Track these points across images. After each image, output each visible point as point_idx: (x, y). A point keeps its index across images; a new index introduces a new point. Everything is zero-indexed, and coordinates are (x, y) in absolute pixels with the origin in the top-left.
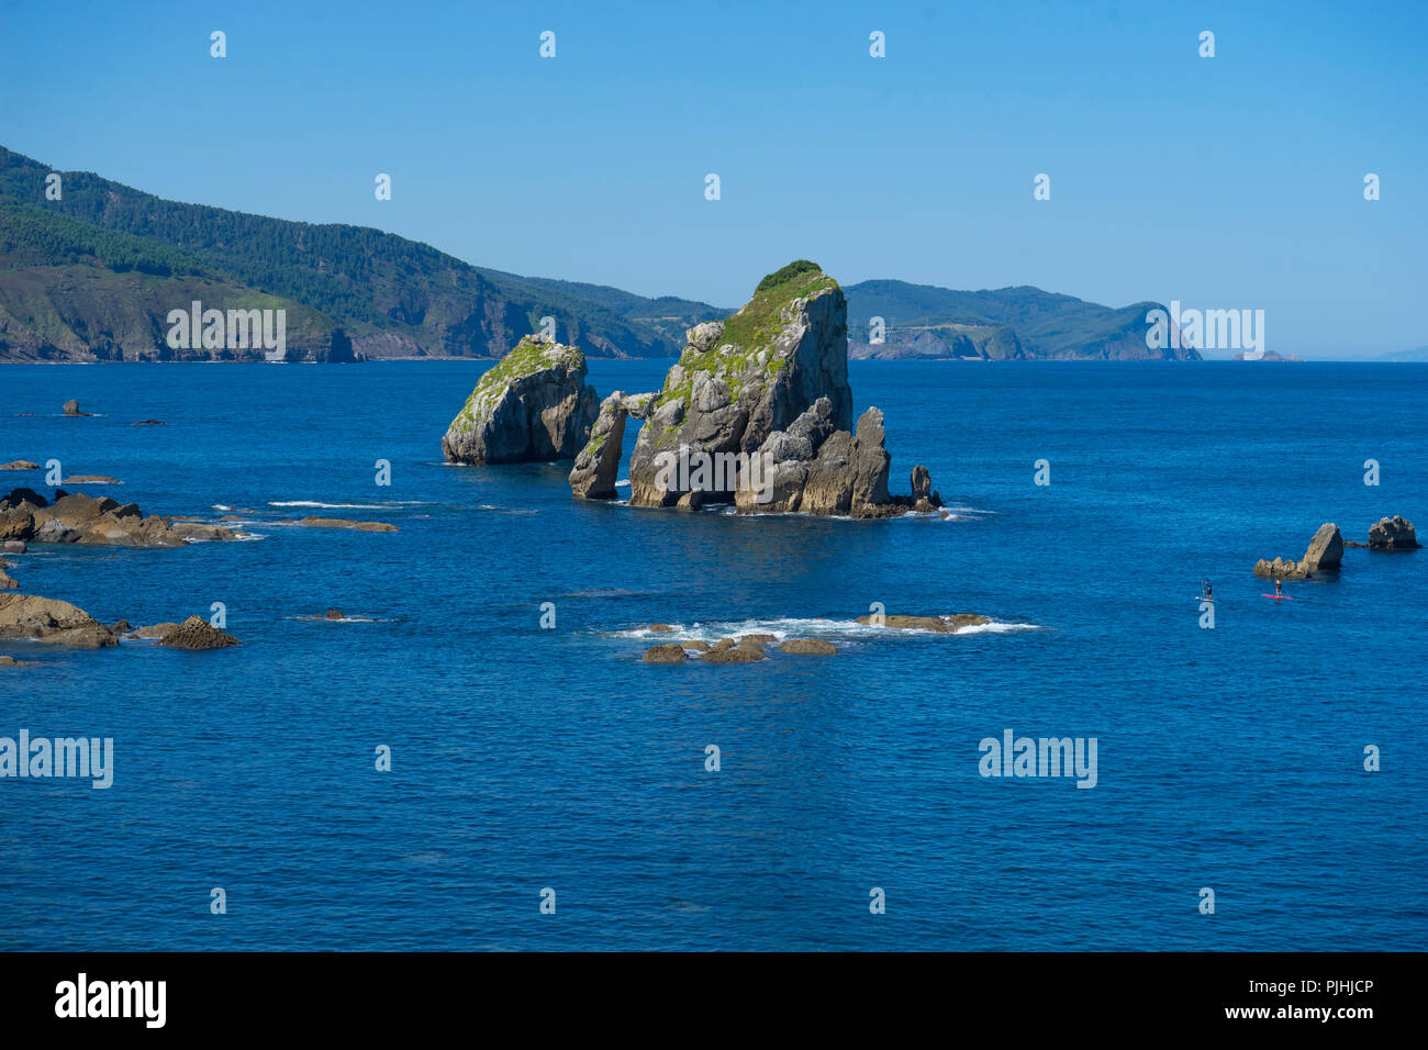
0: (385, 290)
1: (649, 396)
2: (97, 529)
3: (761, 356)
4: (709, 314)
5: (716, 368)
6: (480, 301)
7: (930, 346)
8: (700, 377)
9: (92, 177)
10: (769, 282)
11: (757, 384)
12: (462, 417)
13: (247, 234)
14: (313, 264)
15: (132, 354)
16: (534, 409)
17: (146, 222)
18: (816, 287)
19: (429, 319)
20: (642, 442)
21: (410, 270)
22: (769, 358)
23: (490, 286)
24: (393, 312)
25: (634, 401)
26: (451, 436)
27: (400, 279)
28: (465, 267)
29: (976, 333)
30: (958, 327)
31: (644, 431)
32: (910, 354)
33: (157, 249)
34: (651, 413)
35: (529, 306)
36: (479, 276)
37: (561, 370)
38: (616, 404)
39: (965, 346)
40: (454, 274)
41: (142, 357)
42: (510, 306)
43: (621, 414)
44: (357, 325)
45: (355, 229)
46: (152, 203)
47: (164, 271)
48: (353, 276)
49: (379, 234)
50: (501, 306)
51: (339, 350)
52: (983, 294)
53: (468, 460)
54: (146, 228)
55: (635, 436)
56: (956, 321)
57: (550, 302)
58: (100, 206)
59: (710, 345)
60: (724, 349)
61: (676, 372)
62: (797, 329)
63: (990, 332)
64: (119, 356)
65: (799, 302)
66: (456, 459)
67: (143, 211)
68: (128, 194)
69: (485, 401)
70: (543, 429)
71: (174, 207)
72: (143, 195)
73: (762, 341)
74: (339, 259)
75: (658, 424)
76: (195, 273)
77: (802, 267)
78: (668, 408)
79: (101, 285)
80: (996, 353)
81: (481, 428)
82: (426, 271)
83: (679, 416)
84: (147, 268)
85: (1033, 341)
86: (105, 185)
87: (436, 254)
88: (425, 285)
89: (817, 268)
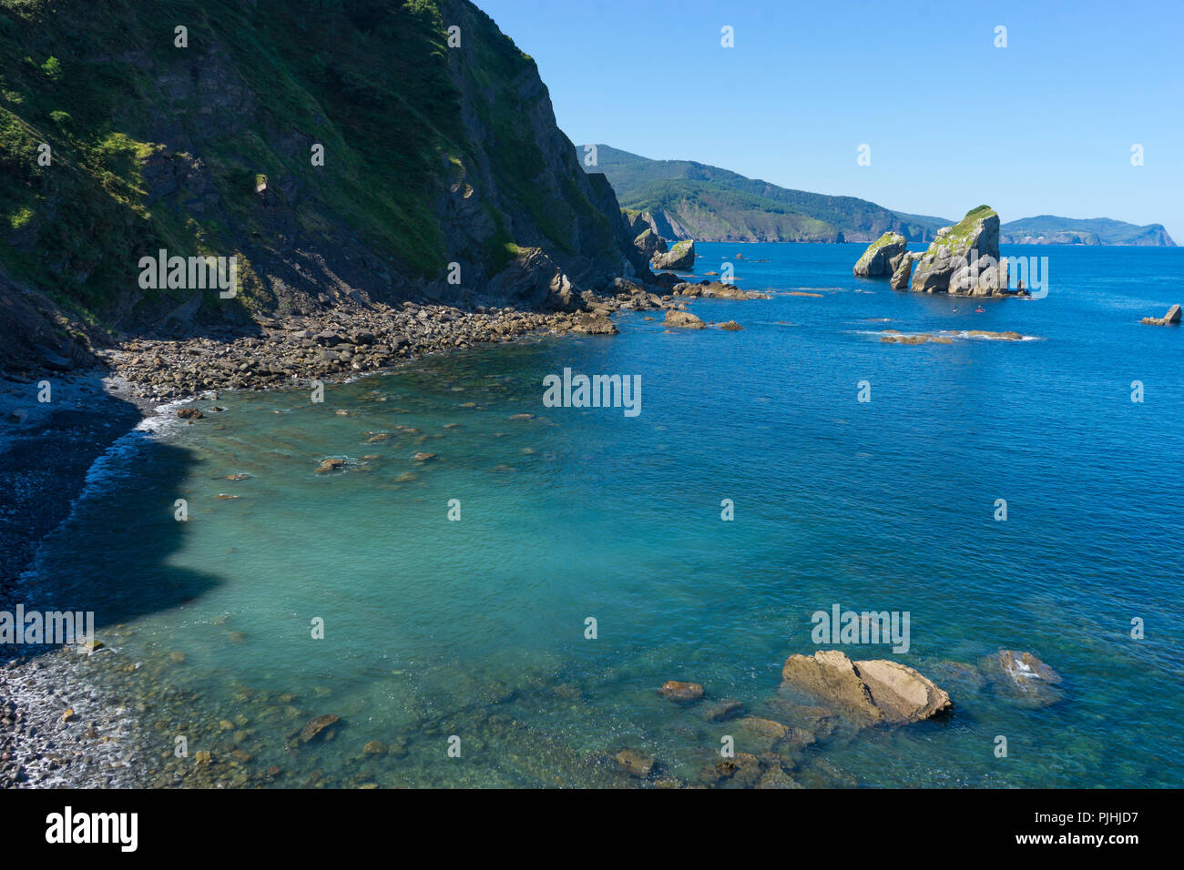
0: (858, 219)
1: (922, 253)
2: (721, 293)
3: (965, 239)
4: (946, 223)
5: (947, 244)
6: (892, 222)
7: (1063, 240)
8: (941, 246)
9: (761, 181)
10: (971, 213)
11: (962, 249)
12: (861, 260)
13: (811, 200)
14: (833, 210)
15: (770, 239)
16: (887, 258)
17: (778, 196)
18: (988, 214)
19: (873, 229)
20: (917, 269)
21: (867, 211)
22: (967, 240)
23: (895, 217)
24: (860, 226)
25: (916, 255)
26: (856, 267)
27: (863, 214)
28: (887, 211)
29: (1082, 235)
30: (1075, 233)
31: (919, 265)
32: (1055, 242)
33: (779, 205)
34: (922, 259)
35: (909, 224)
36: (892, 214)
37: (897, 244)
38: (909, 256)
39: (1077, 240)
40: (884, 213)
41: (774, 241)
42: (903, 224)
43: (911, 260)
44: (848, 231)
45: (849, 198)
46: (780, 189)
47: (783, 212)
48: (847, 214)
49: (856, 199)
50: (899, 224)
51: (840, 238)
52: (1086, 221)
53: (862, 275)
54: (778, 198)
55: (915, 267)
56: (1074, 230)
57: (917, 223)
58: (763, 191)
59: (946, 235)
60: (951, 237)
61: (932, 245)
62: (979, 230)
63: (1087, 234)
64: (766, 240)
65: (981, 220)
66: (858, 274)
67: (777, 192)
68: (772, 186)
69: (869, 255)
70: (890, 265)
71: (788, 191)
72: (777, 187)
73: (965, 234)
74: (842, 208)
75: (924, 263)
76: (793, 213)
77: (984, 208)
78: (928, 257)
79: (762, 216)
80: (1090, 243)
81: (867, 264)
82: (873, 212)
83: (932, 260)
84: (777, 211)
85: (1106, 238)
86: (765, 183)
87: (877, 206)
88: (872, 217)
89: (989, 207)
